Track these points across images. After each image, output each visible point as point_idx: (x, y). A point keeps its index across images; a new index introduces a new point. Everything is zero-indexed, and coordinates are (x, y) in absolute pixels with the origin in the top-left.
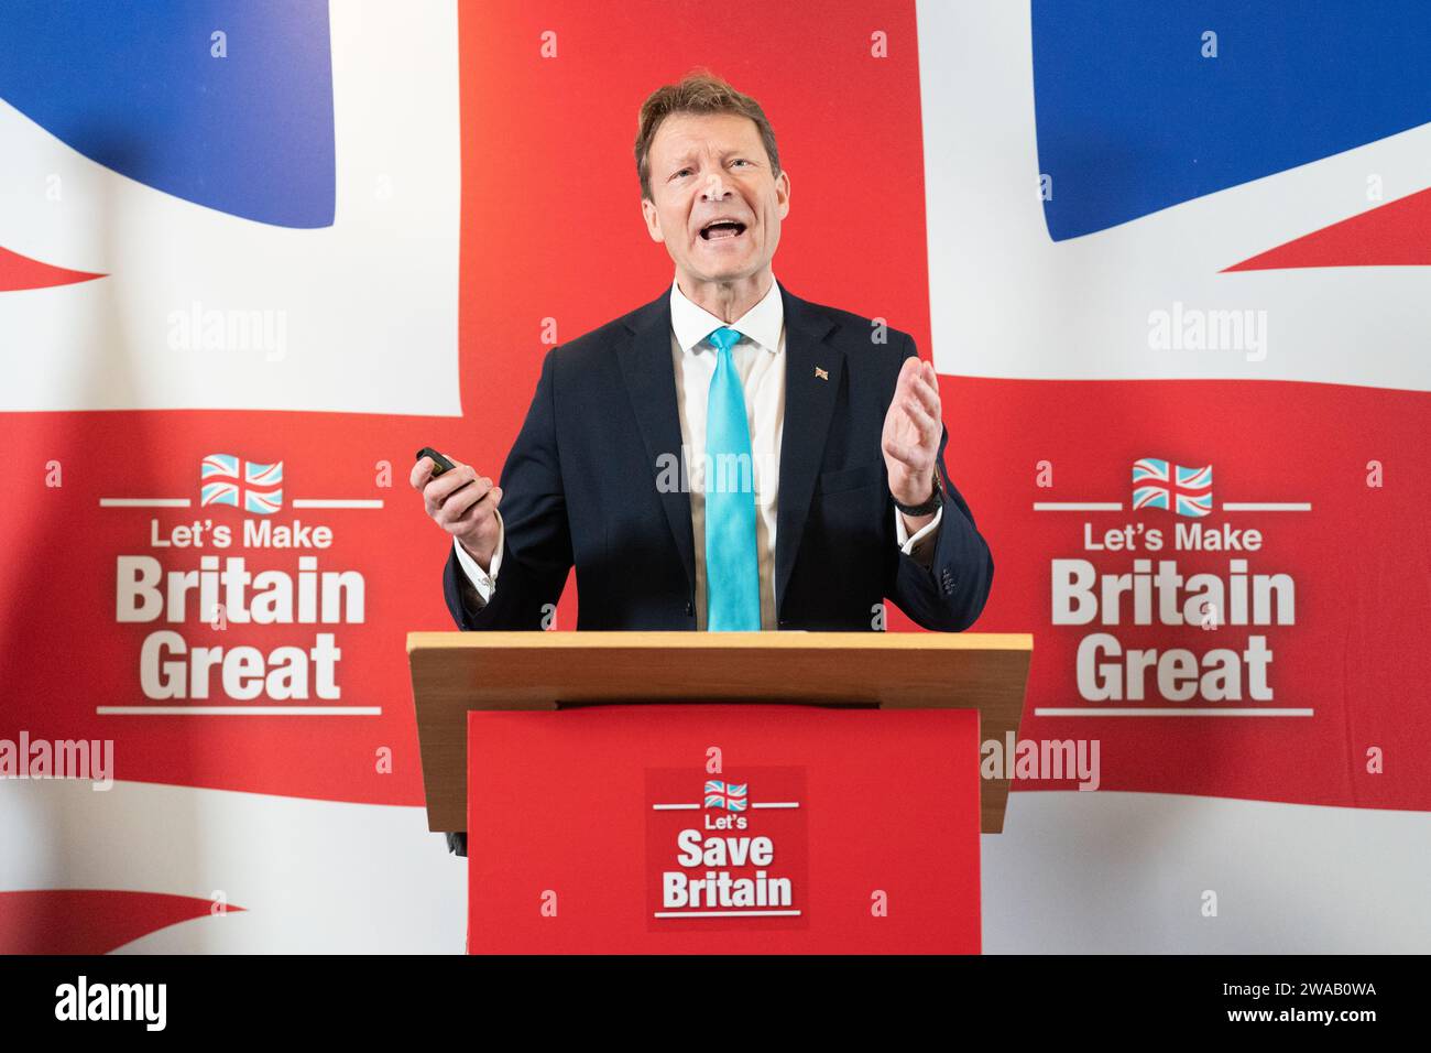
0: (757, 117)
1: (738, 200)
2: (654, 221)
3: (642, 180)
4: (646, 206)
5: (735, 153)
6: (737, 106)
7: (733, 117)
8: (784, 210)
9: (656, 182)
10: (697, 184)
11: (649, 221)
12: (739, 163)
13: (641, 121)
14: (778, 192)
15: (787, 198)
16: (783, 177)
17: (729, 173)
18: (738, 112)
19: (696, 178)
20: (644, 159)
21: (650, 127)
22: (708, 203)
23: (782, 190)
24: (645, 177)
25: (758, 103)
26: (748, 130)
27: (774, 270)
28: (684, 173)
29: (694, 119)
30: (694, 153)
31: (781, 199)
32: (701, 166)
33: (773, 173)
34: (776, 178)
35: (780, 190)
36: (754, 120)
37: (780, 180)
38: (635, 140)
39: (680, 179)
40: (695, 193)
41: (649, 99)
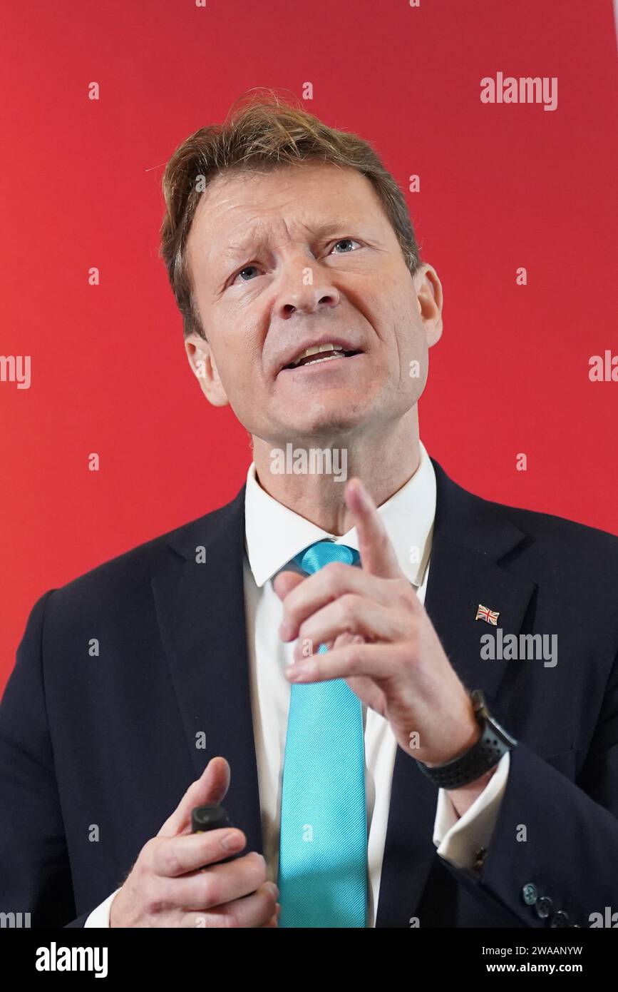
0: (368, 168)
1: (343, 308)
2: (210, 371)
3: (180, 300)
4: (193, 348)
5: (334, 229)
6: (329, 151)
7: (328, 170)
8: (434, 330)
9: (203, 298)
10: (274, 289)
11: (200, 373)
12: (344, 244)
13: (167, 192)
14: (420, 299)
15: (438, 312)
16: (429, 275)
17: (325, 265)
18: (331, 161)
19: (271, 280)
20: (179, 258)
21: (185, 202)
22: (295, 318)
23: (429, 296)
24: (184, 292)
25: (367, 143)
26: (356, 189)
27: (424, 437)
28: (249, 271)
29: (257, 179)
30: (260, 234)
31: (427, 313)
32: (278, 257)
33: (407, 261)
34: (413, 272)
35: (425, 296)
36: (363, 172)
37: (421, 279)
38: (162, 230)
39: (242, 285)
40: (272, 303)
41: (176, 155)
